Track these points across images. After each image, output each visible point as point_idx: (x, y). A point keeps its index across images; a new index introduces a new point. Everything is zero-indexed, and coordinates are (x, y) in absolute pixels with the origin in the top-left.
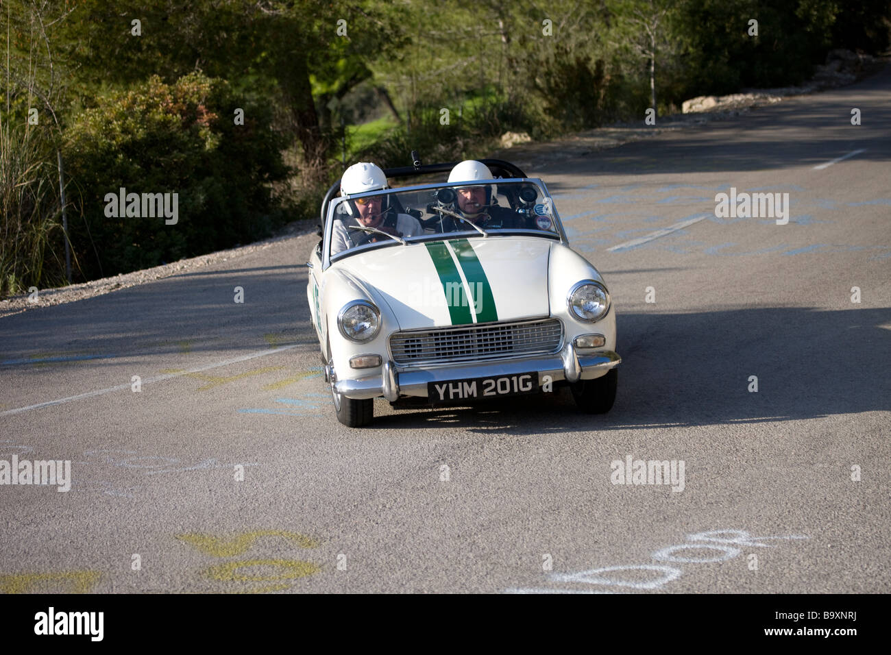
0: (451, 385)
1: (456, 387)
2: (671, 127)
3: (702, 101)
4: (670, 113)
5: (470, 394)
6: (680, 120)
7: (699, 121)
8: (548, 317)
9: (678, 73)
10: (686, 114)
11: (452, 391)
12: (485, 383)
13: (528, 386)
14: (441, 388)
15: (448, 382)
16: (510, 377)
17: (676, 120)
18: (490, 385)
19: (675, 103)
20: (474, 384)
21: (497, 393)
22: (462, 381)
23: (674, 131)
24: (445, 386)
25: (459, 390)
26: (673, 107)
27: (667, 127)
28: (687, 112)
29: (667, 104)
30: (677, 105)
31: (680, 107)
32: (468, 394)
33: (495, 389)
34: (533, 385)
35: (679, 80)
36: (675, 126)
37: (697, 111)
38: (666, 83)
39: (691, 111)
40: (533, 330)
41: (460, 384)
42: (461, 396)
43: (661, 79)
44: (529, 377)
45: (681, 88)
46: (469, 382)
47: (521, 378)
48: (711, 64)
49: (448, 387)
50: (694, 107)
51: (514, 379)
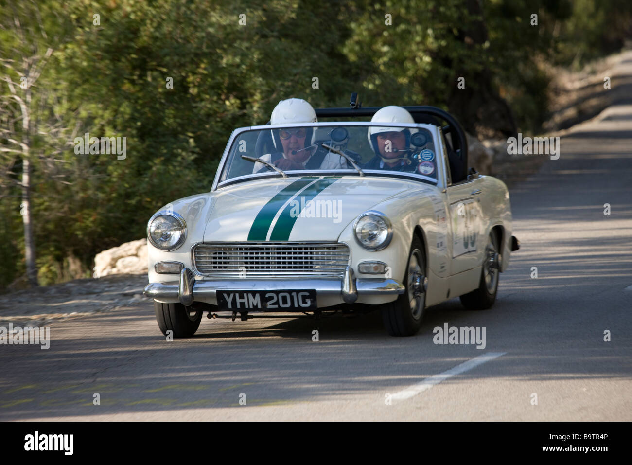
0: (237, 295)
1: (242, 297)
2: (68, 309)
3: (138, 248)
4: (67, 279)
5: (255, 305)
6: (89, 293)
7: (132, 295)
8: (336, 242)
9: (84, 189)
10: (103, 279)
11: (238, 301)
12: (267, 295)
13: (306, 303)
14: (229, 297)
15: (235, 292)
16: (290, 292)
17: (80, 294)
18: (272, 298)
19: (77, 254)
20: (258, 296)
21: (279, 306)
22: (248, 292)
23: (76, 320)
24: (232, 295)
25: (245, 300)
26: (73, 265)
27: (60, 310)
28: (105, 274)
29: (60, 259)
30: (81, 260)
31: (89, 264)
32: (253, 304)
33: (277, 303)
34: (311, 302)
35: (87, 204)
36: (77, 308)
37: (126, 271)
38: (56, 210)
39: (114, 271)
40: (323, 253)
41: (245, 295)
42: (247, 307)
43: (44, 200)
44: (307, 294)
45: (90, 220)
46: (254, 293)
47: (300, 294)
48: (157, 164)
49: (234, 297)
50: (119, 264)
51: (294, 294)
